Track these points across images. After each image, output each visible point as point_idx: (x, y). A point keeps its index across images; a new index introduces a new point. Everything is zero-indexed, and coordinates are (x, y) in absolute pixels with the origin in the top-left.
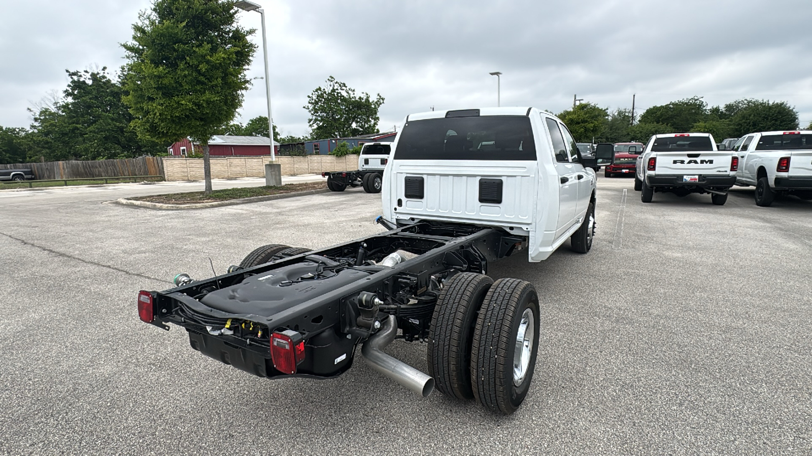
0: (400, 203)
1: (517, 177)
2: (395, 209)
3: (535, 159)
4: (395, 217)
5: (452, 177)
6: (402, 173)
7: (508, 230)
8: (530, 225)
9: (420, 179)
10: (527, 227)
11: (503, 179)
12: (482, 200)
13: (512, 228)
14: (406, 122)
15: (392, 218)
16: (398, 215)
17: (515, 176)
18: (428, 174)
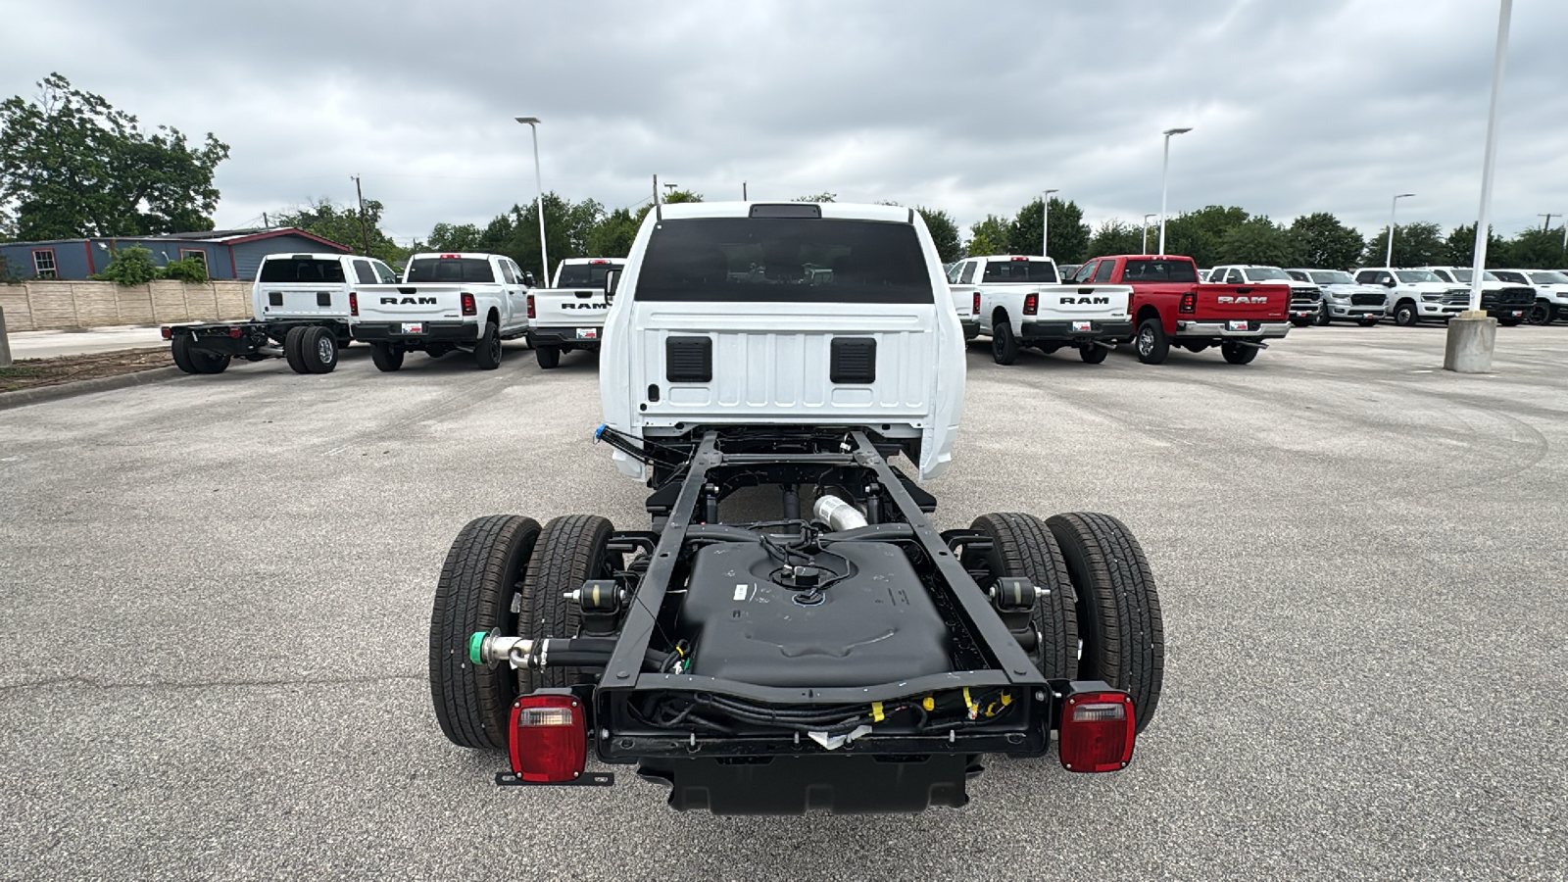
0: (653, 393)
1: (902, 334)
2: (643, 407)
3: (931, 301)
4: (640, 424)
5: (774, 336)
6: (657, 330)
7: (880, 431)
8: (925, 419)
9: (703, 341)
10: (919, 421)
11: (877, 337)
12: (836, 378)
13: (886, 427)
14: (656, 221)
15: (632, 427)
16: (647, 419)
17: (898, 332)
18: (720, 332)
